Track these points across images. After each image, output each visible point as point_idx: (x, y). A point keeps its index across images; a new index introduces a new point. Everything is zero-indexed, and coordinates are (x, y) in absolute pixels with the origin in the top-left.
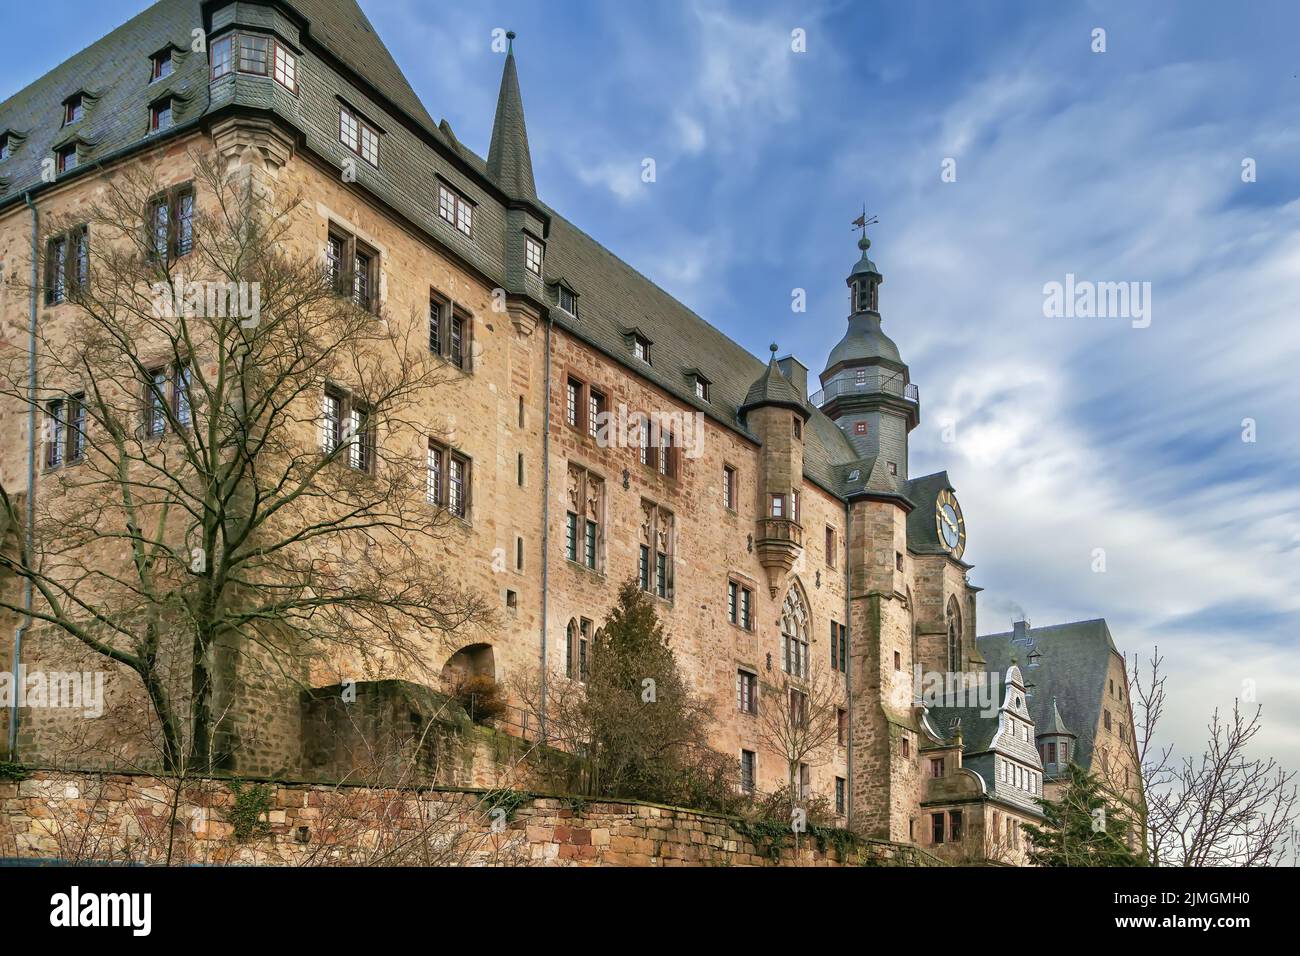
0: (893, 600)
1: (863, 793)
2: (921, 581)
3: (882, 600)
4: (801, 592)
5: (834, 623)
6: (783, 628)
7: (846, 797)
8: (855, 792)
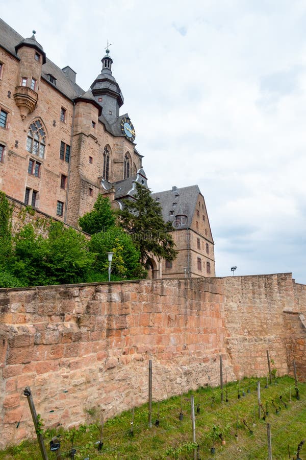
0: (89, 137)
1: (71, 208)
2: (116, 146)
3: (83, 136)
4: (43, 124)
5: (63, 143)
6: (29, 134)
7: (64, 210)
8: (68, 208)
